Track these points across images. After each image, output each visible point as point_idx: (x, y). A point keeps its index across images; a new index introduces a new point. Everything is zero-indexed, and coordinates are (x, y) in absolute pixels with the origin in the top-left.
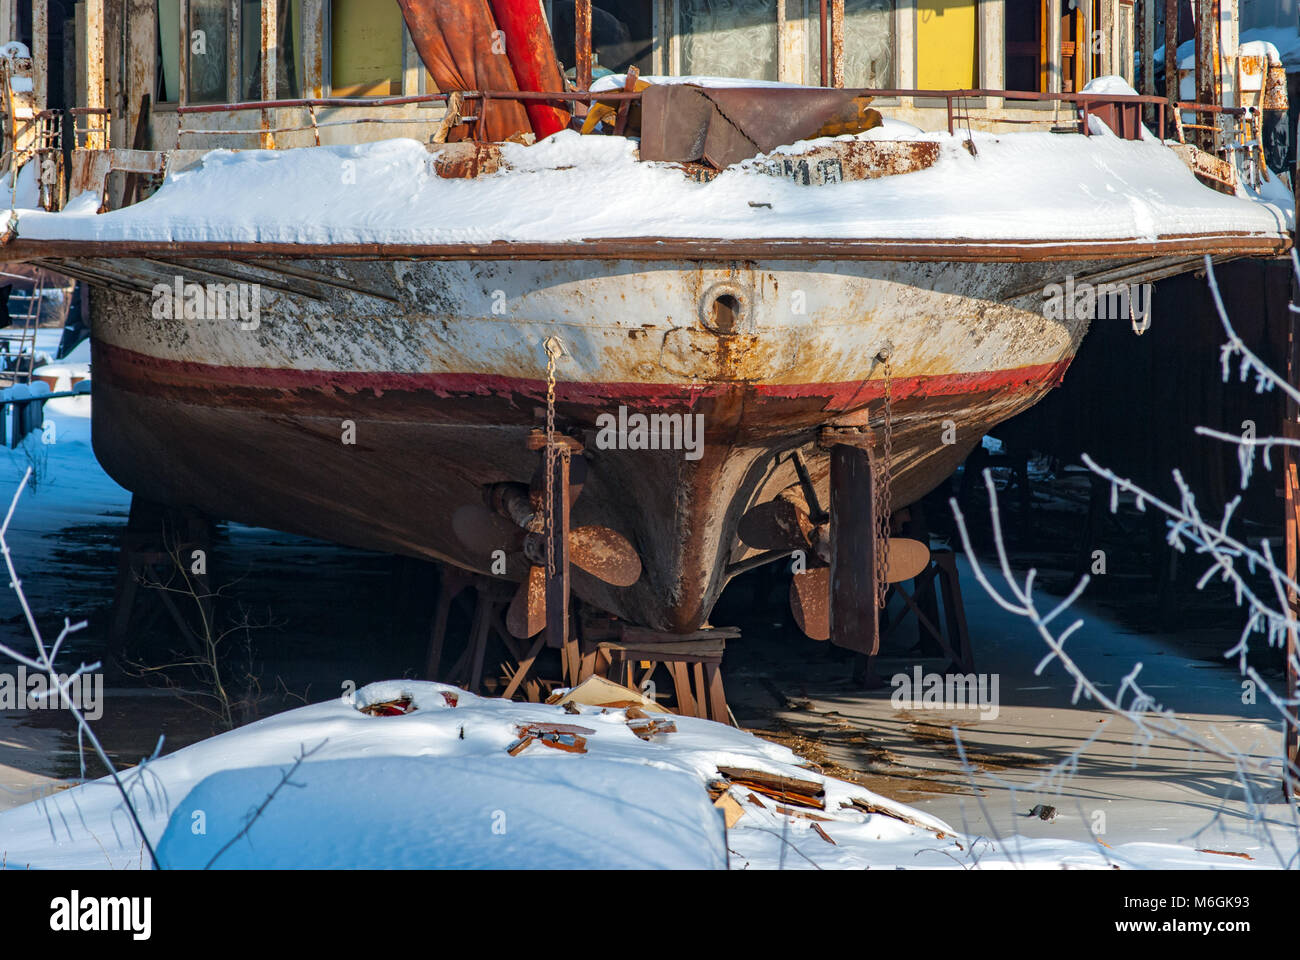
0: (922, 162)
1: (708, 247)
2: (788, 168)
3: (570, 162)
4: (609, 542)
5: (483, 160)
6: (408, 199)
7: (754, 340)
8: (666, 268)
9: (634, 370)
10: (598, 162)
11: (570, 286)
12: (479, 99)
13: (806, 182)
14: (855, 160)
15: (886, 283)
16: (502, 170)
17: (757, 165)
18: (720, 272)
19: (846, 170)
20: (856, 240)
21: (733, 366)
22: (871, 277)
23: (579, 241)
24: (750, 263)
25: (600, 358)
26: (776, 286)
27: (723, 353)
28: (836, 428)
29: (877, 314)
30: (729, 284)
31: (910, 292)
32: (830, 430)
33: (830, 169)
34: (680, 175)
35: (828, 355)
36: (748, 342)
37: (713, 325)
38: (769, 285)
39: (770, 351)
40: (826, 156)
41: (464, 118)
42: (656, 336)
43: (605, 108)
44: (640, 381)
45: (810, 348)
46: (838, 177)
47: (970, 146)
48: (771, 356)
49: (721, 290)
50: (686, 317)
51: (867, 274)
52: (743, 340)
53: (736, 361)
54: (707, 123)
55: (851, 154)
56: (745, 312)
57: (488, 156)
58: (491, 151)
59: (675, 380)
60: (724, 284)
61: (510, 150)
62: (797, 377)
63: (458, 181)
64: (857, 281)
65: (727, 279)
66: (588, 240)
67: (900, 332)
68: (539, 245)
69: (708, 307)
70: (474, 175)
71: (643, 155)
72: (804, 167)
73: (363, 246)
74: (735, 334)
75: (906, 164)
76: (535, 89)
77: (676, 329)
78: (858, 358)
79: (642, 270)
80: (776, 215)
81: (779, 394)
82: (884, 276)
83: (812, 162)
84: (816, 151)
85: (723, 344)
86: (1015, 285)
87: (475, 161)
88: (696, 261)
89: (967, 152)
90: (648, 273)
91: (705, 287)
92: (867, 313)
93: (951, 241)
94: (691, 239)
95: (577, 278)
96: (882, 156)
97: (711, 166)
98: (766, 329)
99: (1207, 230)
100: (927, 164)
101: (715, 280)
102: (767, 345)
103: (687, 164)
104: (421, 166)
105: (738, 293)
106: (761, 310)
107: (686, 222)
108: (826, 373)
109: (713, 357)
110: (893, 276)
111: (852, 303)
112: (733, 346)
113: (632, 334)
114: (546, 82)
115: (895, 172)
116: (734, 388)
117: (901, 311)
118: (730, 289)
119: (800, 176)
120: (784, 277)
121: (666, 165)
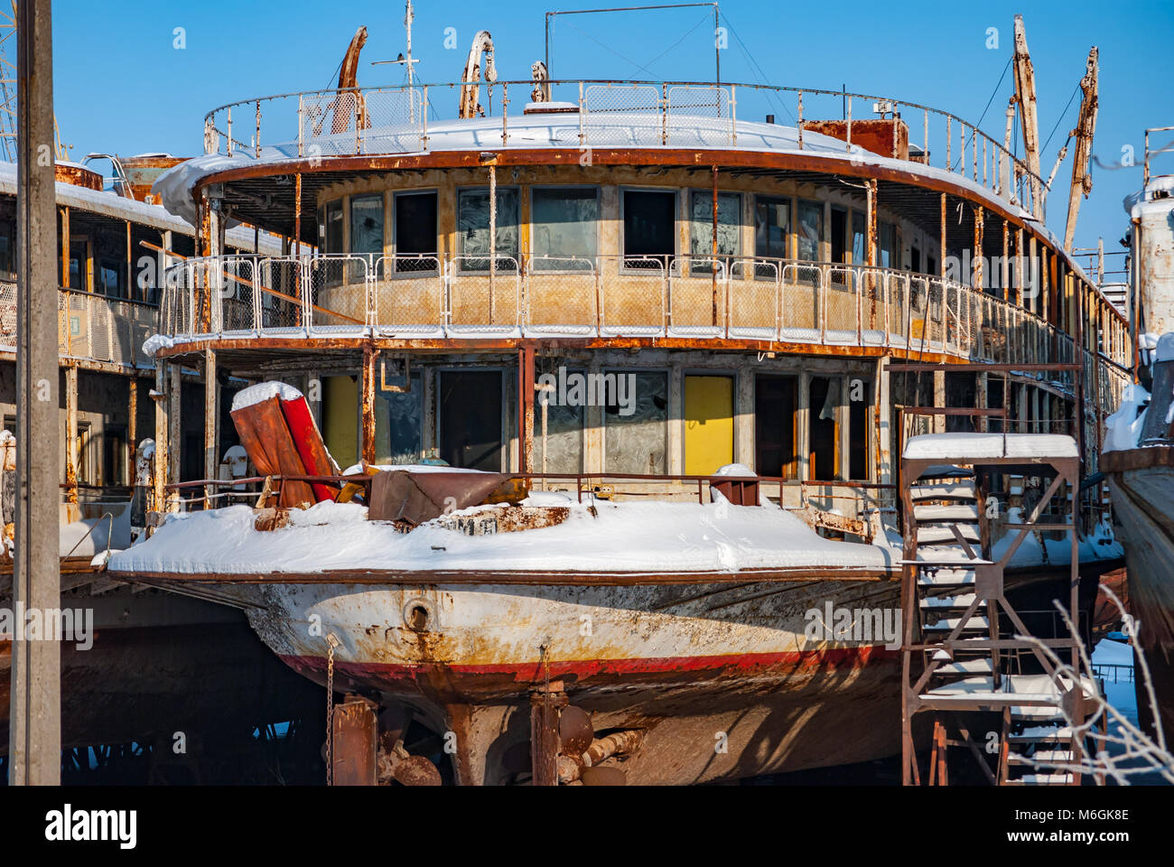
0: (555, 520)
1: (397, 575)
2: (461, 524)
3: (326, 521)
4: (423, 766)
5: (279, 519)
6: (235, 544)
7: (441, 636)
8: (381, 589)
9: (374, 655)
10: (342, 521)
11: (331, 601)
12: (281, 480)
13: (472, 533)
14: (507, 519)
15: (535, 600)
16: (288, 526)
17: (440, 522)
18: (414, 592)
19: (500, 526)
20: (495, 571)
21: (430, 653)
22: (522, 595)
23: (320, 572)
24: (433, 586)
25: (357, 648)
26: (452, 601)
27: (422, 644)
28: (540, 693)
29: (532, 620)
30: (420, 599)
31: (557, 605)
32: (536, 694)
33: (489, 525)
34: (391, 528)
35: (499, 646)
36: (437, 637)
37: (412, 626)
38: (447, 600)
39: (453, 643)
40: (487, 517)
41: (273, 493)
42: (381, 633)
43: (356, 486)
44: (380, 662)
45: (483, 641)
46: (494, 530)
47: (593, 510)
48: (454, 646)
49: (415, 603)
50: (397, 622)
51: (517, 593)
52: (433, 636)
53: (431, 649)
54: (410, 497)
55: (505, 516)
56: (431, 617)
57: (282, 517)
58: (284, 513)
59: (399, 662)
60: (416, 599)
61: (295, 513)
62: (479, 660)
63: (264, 532)
64: (511, 598)
65: (419, 596)
66: (326, 571)
67: (557, 630)
68: (297, 574)
69: (408, 614)
70: (273, 529)
71: (371, 517)
72: (472, 524)
73: (209, 574)
74: (427, 631)
75: (543, 521)
76: (315, 474)
77: (391, 628)
78: (525, 647)
79: (368, 590)
80: (449, 555)
81: (470, 671)
82: (532, 595)
83: (477, 521)
84: (481, 514)
85: (420, 637)
86: (662, 600)
87: (274, 520)
88: (399, 584)
89: (589, 514)
90: (372, 592)
91: (406, 601)
92: (524, 619)
93: (562, 572)
94: (388, 570)
95: (334, 596)
96: (526, 517)
97: (410, 524)
98: (448, 629)
99: (792, 565)
100: (558, 522)
101: (411, 596)
102: (451, 639)
103: (396, 522)
104: (248, 524)
105: (426, 605)
106: (442, 615)
107: (390, 559)
108: (503, 658)
109: (416, 647)
110: (540, 595)
111: (510, 612)
112: (427, 640)
113: (368, 631)
114: (320, 469)
115: (534, 527)
116: (436, 667)
117: (554, 617)
118: (420, 603)
119: (468, 530)
120: (456, 595)
121: (384, 522)
